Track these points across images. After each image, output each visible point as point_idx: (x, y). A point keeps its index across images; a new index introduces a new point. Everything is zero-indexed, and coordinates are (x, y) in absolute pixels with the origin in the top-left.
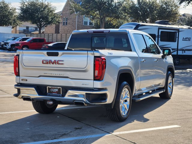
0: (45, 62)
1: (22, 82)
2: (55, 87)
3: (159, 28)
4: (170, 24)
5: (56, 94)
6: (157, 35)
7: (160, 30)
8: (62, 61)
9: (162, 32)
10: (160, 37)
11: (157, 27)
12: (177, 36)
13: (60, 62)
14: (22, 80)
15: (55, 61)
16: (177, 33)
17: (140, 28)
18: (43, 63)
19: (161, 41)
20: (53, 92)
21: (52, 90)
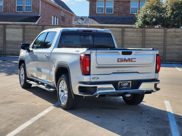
2: (126, 82)
8: (135, 59)
13: (133, 60)
14: (93, 78)
15: (130, 59)
18: (118, 61)
20: (123, 86)
21: (122, 84)
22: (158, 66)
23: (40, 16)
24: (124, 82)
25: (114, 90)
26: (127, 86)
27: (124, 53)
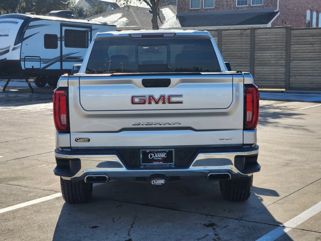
0: (137, 100)
1: (75, 144)
2: (160, 150)
3: (63, 24)
4: (73, 18)
5: (161, 163)
6: (59, 36)
7: (64, 28)
8: (181, 96)
9: (66, 30)
10: (63, 40)
11: (59, 23)
12: (89, 39)
13: (173, 99)
14: (77, 140)
15: (164, 96)
16: (89, 33)
17: (31, 24)
18: (133, 103)
19: (66, 46)
20: (153, 160)
21: (151, 156)
22: (249, 114)
23: (277, 12)
24: (156, 150)
25: (124, 169)
26: (164, 160)
27: (146, 84)
